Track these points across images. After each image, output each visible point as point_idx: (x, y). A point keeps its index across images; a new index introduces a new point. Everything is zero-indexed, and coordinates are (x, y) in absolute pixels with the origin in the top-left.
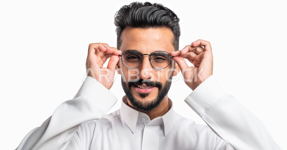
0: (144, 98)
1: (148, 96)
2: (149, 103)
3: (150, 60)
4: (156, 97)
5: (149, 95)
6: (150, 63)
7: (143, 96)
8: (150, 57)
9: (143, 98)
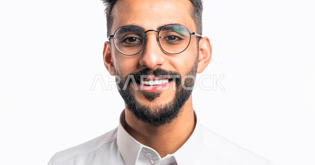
0: (153, 101)
1: (158, 96)
2: (162, 107)
3: (158, 40)
4: (173, 99)
5: (161, 96)
6: (159, 45)
7: (151, 96)
8: (158, 34)
9: (151, 101)
